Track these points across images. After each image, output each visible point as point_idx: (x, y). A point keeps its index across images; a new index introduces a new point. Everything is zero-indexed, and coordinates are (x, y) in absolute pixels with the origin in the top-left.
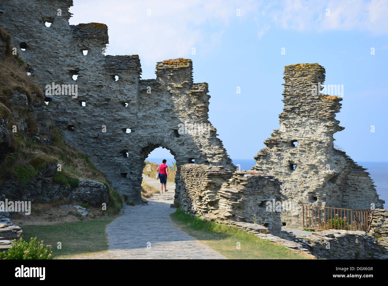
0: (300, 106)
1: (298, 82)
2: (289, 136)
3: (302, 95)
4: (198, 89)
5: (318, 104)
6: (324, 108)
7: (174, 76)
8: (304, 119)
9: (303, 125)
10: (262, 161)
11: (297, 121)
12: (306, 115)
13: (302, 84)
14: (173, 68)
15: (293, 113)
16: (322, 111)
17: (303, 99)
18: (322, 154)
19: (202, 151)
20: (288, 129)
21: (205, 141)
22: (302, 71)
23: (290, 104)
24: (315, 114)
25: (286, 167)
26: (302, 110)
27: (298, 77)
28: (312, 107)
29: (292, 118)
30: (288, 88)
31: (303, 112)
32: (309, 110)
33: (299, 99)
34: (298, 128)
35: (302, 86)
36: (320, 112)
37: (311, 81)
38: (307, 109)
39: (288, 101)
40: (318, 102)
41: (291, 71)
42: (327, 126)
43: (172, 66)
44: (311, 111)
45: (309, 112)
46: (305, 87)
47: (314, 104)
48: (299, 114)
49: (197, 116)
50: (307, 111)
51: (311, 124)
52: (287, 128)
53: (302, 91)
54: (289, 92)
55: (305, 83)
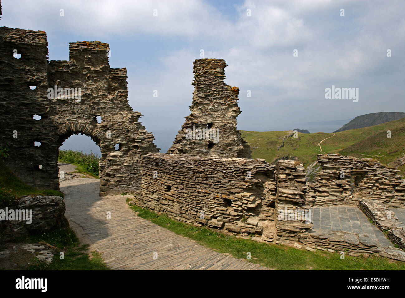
0: (212, 94)
1: (210, 74)
2: (205, 120)
3: (214, 84)
4: (118, 74)
5: (227, 93)
6: (231, 96)
7: (92, 59)
8: (216, 105)
9: (215, 110)
10: (186, 143)
11: (211, 107)
12: (217, 101)
13: (213, 75)
14: (92, 50)
15: (206, 99)
16: (230, 98)
17: (215, 88)
18: (233, 134)
19: (129, 136)
20: (204, 114)
21: (132, 126)
22: (212, 64)
23: (204, 92)
24: (225, 101)
25: (206, 146)
26: (215, 97)
27: (209, 69)
28: (222, 95)
29: (206, 104)
30: (201, 78)
31: (214, 99)
32: (220, 97)
33: (211, 88)
34: (211, 113)
35: (213, 77)
36: (228, 100)
37: (220, 74)
38: (218, 97)
39: (202, 89)
40: (226, 91)
41: (202, 63)
42: (235, 111)
43: (90, 47)
44: (222, 98)
45: (220, 99)
46: (215, 78)
47: (224, 93)
48: (211, 101)
49: (120, 101)
50: (218, 98)
51: (222, 109)
52: (203, 112)
53: (213, 81)
54: (202, 81)
55: (216, 75)
